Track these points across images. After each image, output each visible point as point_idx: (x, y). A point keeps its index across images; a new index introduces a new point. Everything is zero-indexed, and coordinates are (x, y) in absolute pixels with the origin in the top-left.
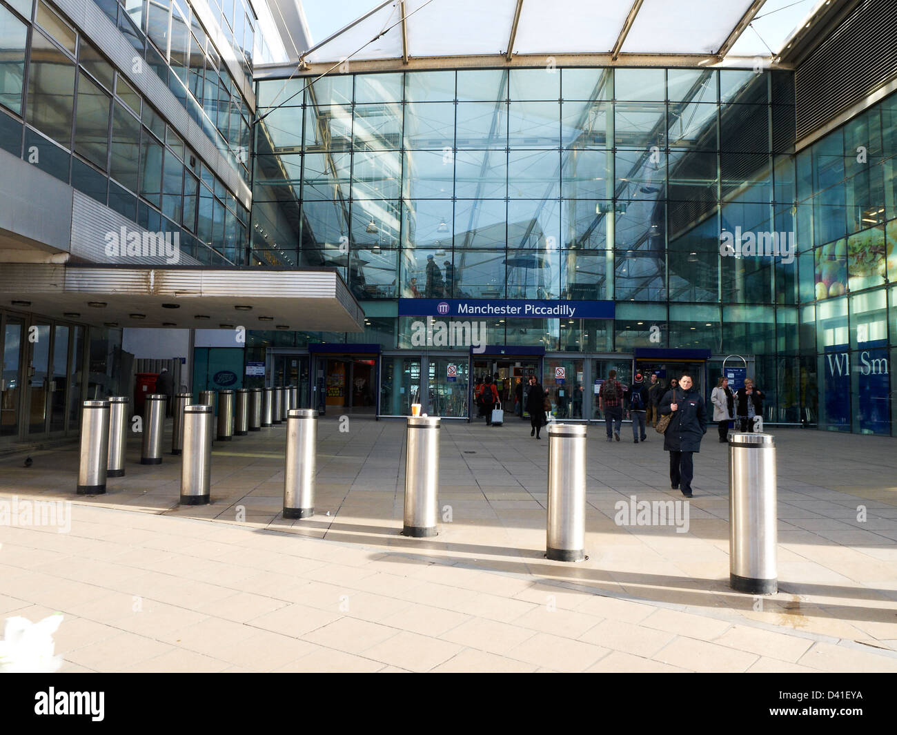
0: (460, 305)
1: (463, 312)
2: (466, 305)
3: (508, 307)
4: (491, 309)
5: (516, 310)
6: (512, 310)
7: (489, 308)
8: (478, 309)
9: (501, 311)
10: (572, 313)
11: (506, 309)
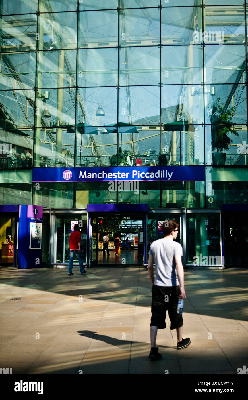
0: (81, 173)
1: (83, 177)
2: (85, 172)
3: (119, 173)
4: (105, 175)
5: (125, 175)
6: (122, 175)
7: (103, 174)
8: (95, 175)
9: (113, 176)
10: (170, 177)
11: (117, 175)
